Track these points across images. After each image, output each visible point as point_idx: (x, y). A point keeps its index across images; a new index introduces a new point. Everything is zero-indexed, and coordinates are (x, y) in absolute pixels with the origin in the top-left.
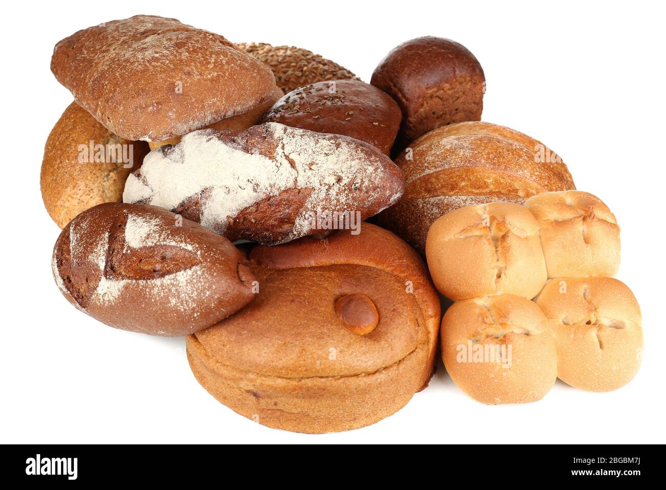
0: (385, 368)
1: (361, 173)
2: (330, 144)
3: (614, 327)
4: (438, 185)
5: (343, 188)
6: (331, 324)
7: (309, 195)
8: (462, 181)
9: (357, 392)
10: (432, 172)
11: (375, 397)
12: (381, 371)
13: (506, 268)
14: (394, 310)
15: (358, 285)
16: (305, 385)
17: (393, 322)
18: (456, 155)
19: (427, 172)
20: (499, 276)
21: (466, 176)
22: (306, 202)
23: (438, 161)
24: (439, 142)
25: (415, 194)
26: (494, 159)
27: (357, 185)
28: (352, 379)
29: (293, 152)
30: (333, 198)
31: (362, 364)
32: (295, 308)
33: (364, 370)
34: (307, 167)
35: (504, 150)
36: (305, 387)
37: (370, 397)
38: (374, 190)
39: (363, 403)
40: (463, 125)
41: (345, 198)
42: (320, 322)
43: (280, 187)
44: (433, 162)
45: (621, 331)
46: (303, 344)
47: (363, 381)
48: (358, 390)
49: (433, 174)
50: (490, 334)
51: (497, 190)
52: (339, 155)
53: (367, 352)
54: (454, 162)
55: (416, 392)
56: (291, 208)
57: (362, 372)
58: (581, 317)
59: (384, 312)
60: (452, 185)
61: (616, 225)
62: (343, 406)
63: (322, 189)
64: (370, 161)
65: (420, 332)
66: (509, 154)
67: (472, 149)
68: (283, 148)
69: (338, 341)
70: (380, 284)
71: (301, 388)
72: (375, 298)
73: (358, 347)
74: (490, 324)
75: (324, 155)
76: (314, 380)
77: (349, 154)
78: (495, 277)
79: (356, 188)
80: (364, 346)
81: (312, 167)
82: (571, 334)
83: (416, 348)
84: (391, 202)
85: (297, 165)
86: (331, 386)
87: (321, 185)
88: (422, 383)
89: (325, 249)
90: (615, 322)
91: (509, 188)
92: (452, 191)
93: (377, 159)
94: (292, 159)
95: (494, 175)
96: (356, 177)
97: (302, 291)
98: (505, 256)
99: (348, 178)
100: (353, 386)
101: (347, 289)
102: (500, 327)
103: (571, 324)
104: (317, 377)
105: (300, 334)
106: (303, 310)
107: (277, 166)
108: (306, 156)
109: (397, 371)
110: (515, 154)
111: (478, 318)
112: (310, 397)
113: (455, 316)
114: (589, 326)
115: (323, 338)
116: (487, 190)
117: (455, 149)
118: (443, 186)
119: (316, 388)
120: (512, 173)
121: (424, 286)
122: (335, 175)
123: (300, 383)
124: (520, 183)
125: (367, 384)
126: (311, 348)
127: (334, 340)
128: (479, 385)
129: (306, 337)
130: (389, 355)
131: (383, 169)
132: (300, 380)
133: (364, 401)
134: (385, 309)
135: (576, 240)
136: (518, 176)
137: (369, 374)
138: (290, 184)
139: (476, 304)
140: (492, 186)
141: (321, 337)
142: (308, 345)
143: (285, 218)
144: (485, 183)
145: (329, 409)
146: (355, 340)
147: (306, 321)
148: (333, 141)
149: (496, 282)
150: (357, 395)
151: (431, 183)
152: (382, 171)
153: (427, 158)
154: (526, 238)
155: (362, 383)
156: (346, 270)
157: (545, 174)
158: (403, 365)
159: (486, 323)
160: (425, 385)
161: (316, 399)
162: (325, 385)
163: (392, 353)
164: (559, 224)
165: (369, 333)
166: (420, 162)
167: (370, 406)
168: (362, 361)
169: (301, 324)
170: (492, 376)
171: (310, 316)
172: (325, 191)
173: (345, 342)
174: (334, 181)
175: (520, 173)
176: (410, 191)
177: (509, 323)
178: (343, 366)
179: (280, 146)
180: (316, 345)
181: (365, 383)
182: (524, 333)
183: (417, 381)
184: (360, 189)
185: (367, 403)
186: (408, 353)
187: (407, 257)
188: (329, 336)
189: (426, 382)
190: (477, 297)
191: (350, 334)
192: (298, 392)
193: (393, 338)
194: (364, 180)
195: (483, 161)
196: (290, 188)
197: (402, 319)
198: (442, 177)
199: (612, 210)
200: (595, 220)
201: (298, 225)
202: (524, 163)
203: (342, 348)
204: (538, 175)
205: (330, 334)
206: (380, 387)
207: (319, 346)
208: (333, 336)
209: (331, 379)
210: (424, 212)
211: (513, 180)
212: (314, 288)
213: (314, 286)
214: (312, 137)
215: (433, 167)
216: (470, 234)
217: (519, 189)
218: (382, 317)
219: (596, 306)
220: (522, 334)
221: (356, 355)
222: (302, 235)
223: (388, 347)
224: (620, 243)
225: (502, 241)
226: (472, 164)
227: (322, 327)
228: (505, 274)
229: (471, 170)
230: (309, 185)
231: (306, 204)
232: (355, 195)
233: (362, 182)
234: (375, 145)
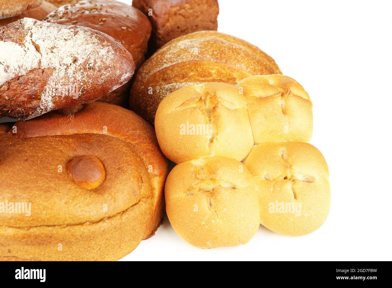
0: (109, 218)
1: (94, 55)
2: (70, 32)
3: (307, 182)
4: (172, 75)
5: (79, 68)
6: (59, 180)
7: (51, 74)
8: (191, 71)
9: (83, 238)
10: (168, 65)
11: (101, 243)
12: (105, 220)
13: (217, 134)
14: (119, 169)
15: (90, 149)
16: (33, 233)
17: (117, 178)
18: (188, 53)
19: (165, 66)
20: (212, 141)
21: (195, 68)
22: (49, 81)
23: (174, 58)
24: (176, 44)
25: (155, 83)
26: (217, 55)
27: (91, 65)
28: (76, 228)
29: (39, 39)
30: (70, 76)
31: (85, 213)
32: (27, 166)
33: (88, 220)
34: (50, 51)
35: (226, 49)
36: (33, 235)
37: (96, 243)
38: (106, 69)
39: (89, 248)
40: (197, 34)
41: (81, 76)
42: (49, 178)
43: (27, 68)
44: (170, 59)
45: (312, 184)
46: (30, 197)
47: (86, 229)
48: (82, 237)
49: (169, 67)
50: (202, 188)
51: (219, 78)
52: (76, 40)
53: (91, 204)
54: (186, 58)
55: (143, 240)
56: (37, 86)
57: (87, 222)
58: (279, 173)
59: (109, 170)
60: (183, 75)
61: (309, 101)
62: (70, 252)
63: (62, 69)
64: (103, 46)
65: (143, 187)
66: (229, 52)
67: (201, 48)
68: (31, 36)
69: (63, 194)
70: (109, 147)
71: (29, 236)
72: (103, 159)
73: (83, 199)
74: (202, 180)
75: (63, 40)
76: (41, 228)
77: (84, 39)
78: (209, 142)
79: (90, 67)
80: (88, 199)
81: (53, 51)
82: (270, 187)
83: (139, 201)
84: (122, 81)
85: (41, 49)
86: (57, 233)
87: (61, 65)
88: (149, 232)
89: (71, 122)
90: (307, 177)
91: (228, 77)
92: (183, 79)
93: (109, 44)
94: (38, 45)
95: (217, 67)
96: (90, 58)
97: (37, 153)
98: (216, 124)
99: (83, 59)
100: (78, 234)
101: (80, 152)
102: (210, 182)
103: (272, 180)
104: (44, 226)
105: (28, 187)
106: (34, 168)
107: (25, 51)
108: (49, 42)
109: (120, 221)
110: (235, 52)
111: (192, 175)
112: (39, 244)
113: (175, 174)
114: (285, 180)
115: (49, 191)
116: (211, 78)
117: (188, 48)
118: (176, 76)
119: (43, 235)
120: (231, 65)
121: (152, 151)
122: (72, 57)
123: (28, 232)
124: (238, 73)
125: (91, 232)
126: (38, 200)
127: (60, 193)
128: (193, 231)
129: (34, 190)
130: (111, 206)
131: (113, 52)
132: (29, 229)
133: (90, 247)
134: (111, 168)
135: (275, 111)
136: (237, 68)
137: (93, 223)
138: (35, 65)
139: (192, 164)
140: (215, 76)
141: (47, 190)
142: (36, 197)
143: (33, 95)
144: (209, 73)
145: (58, 254)
146: (80, 193)
147: (35, 177)
148: (72, 30)
149: (210, 146)
150: (82, 241)
151: (167, 74)
152: (113, 54)
153: (166, 56)
154: (235, 110)
155: (86, 231)
156: (83, 138)
157: (258, 67)
158: (126, 215)
159: (198, 179)
160: (152, 233)
161: (44, 245)
162: (51, 233)
163: (115, 205)
164: (262, 99)
165: (96, 188)
166: (161, 59)
167: (97, 251)
168: (85, 212)
169: (30, 179)
170: (203, 223)
171: (40, 173)
172: (64, 70)
173: (71, 195)
174: (71, 62)
175: (238, 65)
176: (151, 81)
177: (217, 178)
178: (67, 216)
179: (29, 34)
180: (42, 197)
181: (88, 230)
182: (231, 187)
183: (142, 230)
184: (93, 69)
185: (93, 249)
186: (131, 205)
187: (140, 129)
188: (55, 189)
189: (153, 231)
190: (194, 159)
191: (76, 188)
192: (27, 240)
193: (116, 192)
194: (97, 61)
195: (208, 56)
196: (35, 69)
197: (125, 176)
198: (176, 70)
199: (306, 90)
200: (291, 95)
201: (44, 101)
202: (242, 59)
203: (67, 200)
204: (252, 68)
205: (57, 188)
206: (105, 234)
207: (46, 198)
208: (59, 189)
209: (58, 227)
210: (160, 96)
211: (232, 71)
212: (49, 150)
213: (50, 149)
214: (56, 28)
215: (170, 62)
216: (188, 107)
217: (236, 78)
218: (108, 174)
219: (291, 164)
220: (230, 188)
221: (79, 207)
222: (49, 110)
223: (111, 199)
224: (312, 115)
225: (213, 111)
226: (199, 58)
227: (49, 182)
228: (216, 139)
229: (199, 63)
230: (51, 65)
231: (49, 82)
232: (89, 73)
233: (95, 62)
234: (122, 43)
